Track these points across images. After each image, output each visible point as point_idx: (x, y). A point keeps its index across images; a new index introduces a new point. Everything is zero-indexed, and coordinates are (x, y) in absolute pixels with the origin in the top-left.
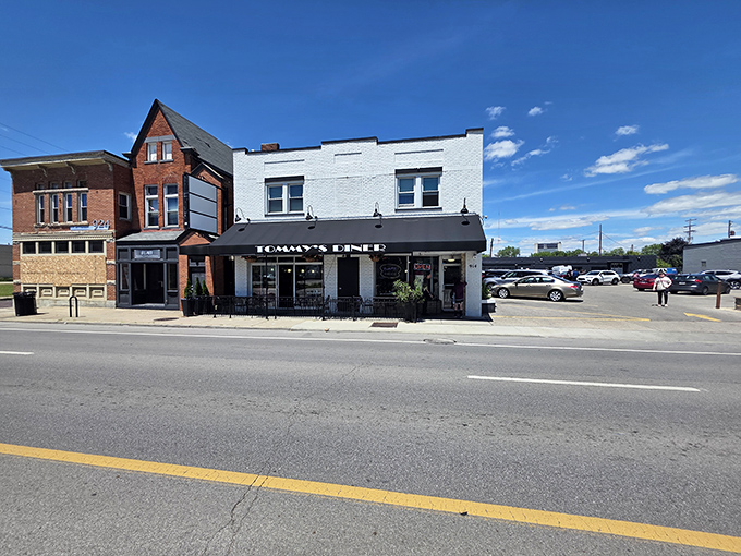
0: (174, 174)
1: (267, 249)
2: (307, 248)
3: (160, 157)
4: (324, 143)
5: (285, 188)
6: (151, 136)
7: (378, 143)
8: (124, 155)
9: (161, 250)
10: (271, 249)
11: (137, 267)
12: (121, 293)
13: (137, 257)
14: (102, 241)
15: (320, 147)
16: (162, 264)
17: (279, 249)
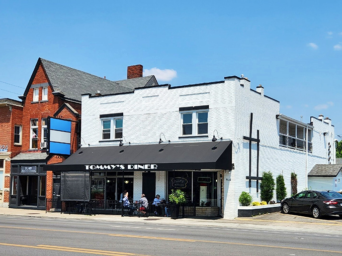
0: (48, 110)
1: (91, 167)
2: (113, 167)
3: (40, 98)
4: (136, 89)
5: (112, 121)
6: (36, 83)
7: (170, 88)
8: (20, 97)
9: (37, 166)
10: (94, 167)
11: (23, 178)
12: (12, 197)
13: (23, 171)
14: (3, 160)
15: (133, 92)
16: (36, 176)
17: (98, 167)
